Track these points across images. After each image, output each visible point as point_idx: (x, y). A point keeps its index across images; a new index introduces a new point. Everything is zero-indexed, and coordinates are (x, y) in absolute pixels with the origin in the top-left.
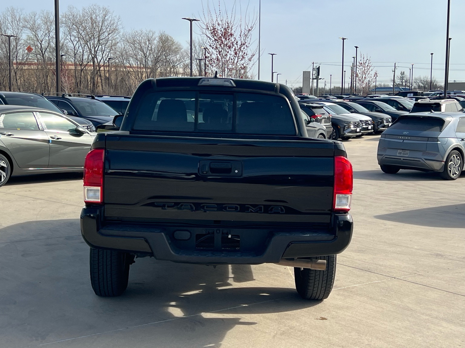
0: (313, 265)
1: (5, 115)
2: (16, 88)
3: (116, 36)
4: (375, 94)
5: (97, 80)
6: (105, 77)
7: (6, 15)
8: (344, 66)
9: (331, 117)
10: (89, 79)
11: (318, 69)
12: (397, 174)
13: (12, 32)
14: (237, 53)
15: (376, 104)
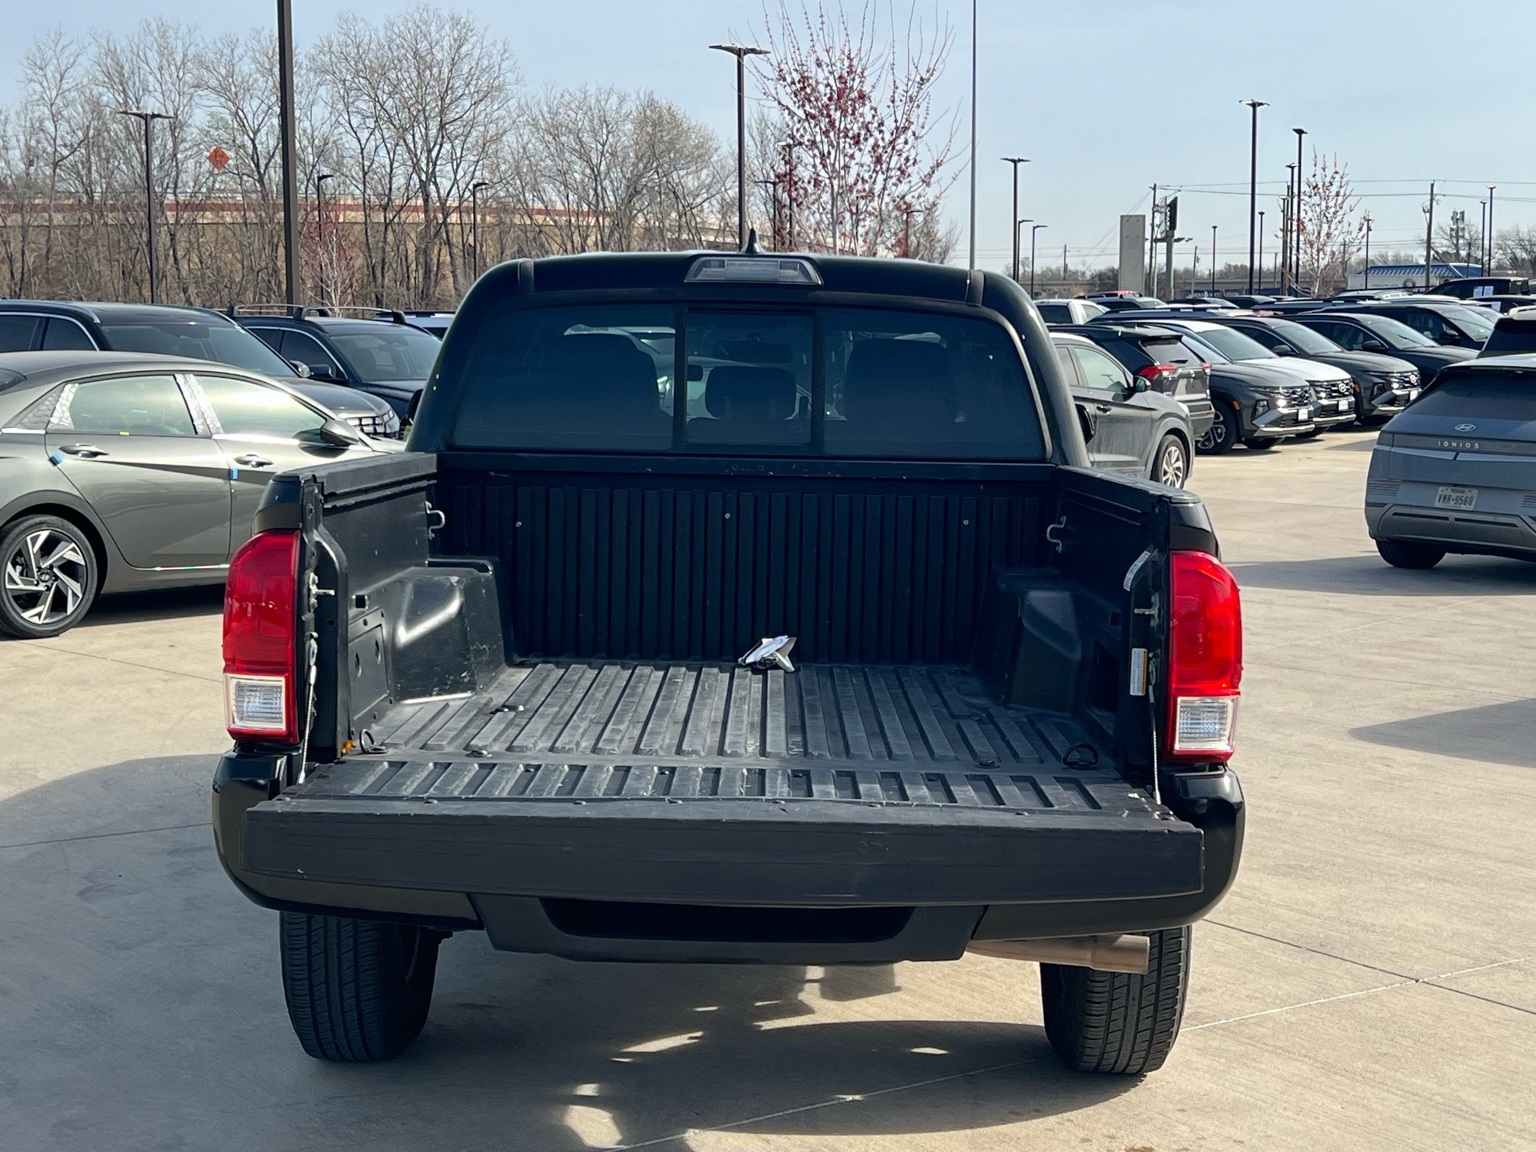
0: (1102, 954)
1: (77, 385)
2: (176, 285)
3: (499, 108)
4: (1366, 289)
5: (439, 255)
6: (464, 246)
7: (142, 46)
8: (1257, 197)
9: (1208, 371)
10: (412, 255)
11: (1173, 206)
12: (1434, 569)
13: (162, 101)
14: (884, 158)
15: (1364, 323)
